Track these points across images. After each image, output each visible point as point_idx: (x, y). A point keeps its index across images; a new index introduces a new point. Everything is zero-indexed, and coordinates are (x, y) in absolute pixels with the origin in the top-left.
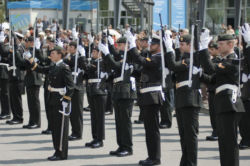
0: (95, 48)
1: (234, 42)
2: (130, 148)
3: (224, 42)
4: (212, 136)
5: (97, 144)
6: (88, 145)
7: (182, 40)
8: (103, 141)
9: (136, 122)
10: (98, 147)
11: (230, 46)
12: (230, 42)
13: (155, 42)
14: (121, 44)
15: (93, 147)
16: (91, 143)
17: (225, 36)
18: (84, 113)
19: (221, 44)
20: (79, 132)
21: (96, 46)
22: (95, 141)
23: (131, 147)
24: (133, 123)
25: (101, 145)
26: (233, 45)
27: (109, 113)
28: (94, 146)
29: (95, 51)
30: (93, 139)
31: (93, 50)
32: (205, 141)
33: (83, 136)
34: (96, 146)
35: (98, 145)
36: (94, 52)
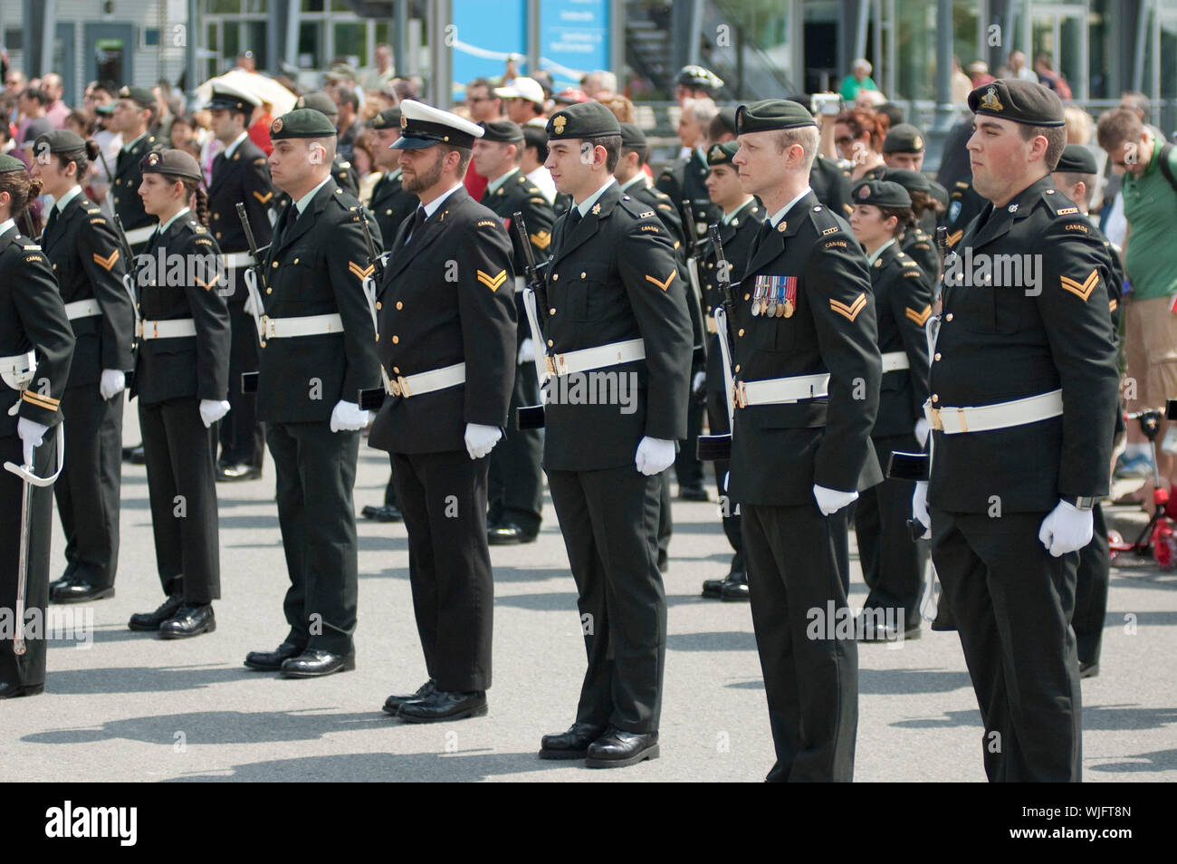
0: (154, 162)
1: (809, 138)
2: (345, 635)
3: (765, 139)
4: (730, 578)
5: (185, 620)
6: (140, 625)
7: (559, 130)
8: (214, 603)
9: (370, 514)
10: (189, 633)
11: (792, 155)
12: (791, 138)
13: (424, 138)
14: (292, 142)
15: (167, 635)
16: (155, 613)
17: (767, 108)
18: (128, 470)
19: (750, 146)
20: (103, 565)
21: (160, 156)
22: (177, 607)
23: (348, 633)
24: (360, 520)
25: (207, 625)
26: (808, 152)
27: (242, 470)
28: (173, 629)
29: (156, 177)
30: (164, 599)
31: (145, 176)
32: (698, 602)
33: (120, 582)
34: (181, 630)
35: (190, 622)
36: (151, 182)
